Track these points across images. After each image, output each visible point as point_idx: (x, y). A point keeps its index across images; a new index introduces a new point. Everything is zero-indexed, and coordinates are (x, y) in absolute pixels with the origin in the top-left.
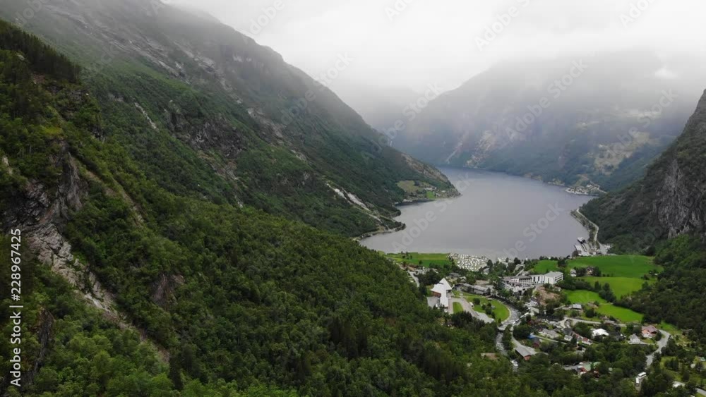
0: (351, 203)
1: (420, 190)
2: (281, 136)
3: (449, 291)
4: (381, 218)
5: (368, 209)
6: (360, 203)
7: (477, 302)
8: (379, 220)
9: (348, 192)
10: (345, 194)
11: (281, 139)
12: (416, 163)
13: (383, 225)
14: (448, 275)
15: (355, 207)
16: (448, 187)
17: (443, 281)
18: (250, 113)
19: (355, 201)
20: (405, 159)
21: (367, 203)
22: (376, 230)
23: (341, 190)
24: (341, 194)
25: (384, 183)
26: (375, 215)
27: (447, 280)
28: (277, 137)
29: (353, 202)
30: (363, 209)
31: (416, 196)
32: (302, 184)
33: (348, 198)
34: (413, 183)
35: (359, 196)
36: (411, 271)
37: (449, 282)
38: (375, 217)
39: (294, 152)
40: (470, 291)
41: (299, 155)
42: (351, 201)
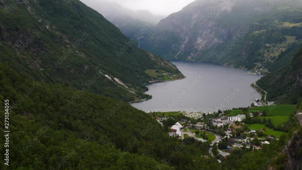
0: (116, 84)
1: (160, 75)
2: (68, 42)
3: (181, 128)
4: (136, 92)
5: (127, 87)
6: (122, 84)
7: (197, 133)
8: (135, 94)
9: (114, 77)
10: (112, 78)
11: (68, 44)
12: (156, 58)
13: (137, 97)
14: (180, 120)
15: (119, 86)
16: (178, 73)
17: (177, 123)
18: (47, 28)
19: (118, 82)
20: (149, 56)
21: (126, 83)
22: (133, 100)
23: (109, 76)
24: (110, 78)
25: (137, 71)
26: (132, 90)
27: (180, 123)
28: (66, 43)
29: (117, 83)
30: (124, 87)
31: (157, 79)
32: (83, 72)
33: (115, 81)
34: (155, 70)
35: (121, 79)
36: (158, 119)
37: (181, 124)
38: (133, 92)
39: (77, 52)
40: (193, 127)
41: (81, 54)
42: (116, 82)
